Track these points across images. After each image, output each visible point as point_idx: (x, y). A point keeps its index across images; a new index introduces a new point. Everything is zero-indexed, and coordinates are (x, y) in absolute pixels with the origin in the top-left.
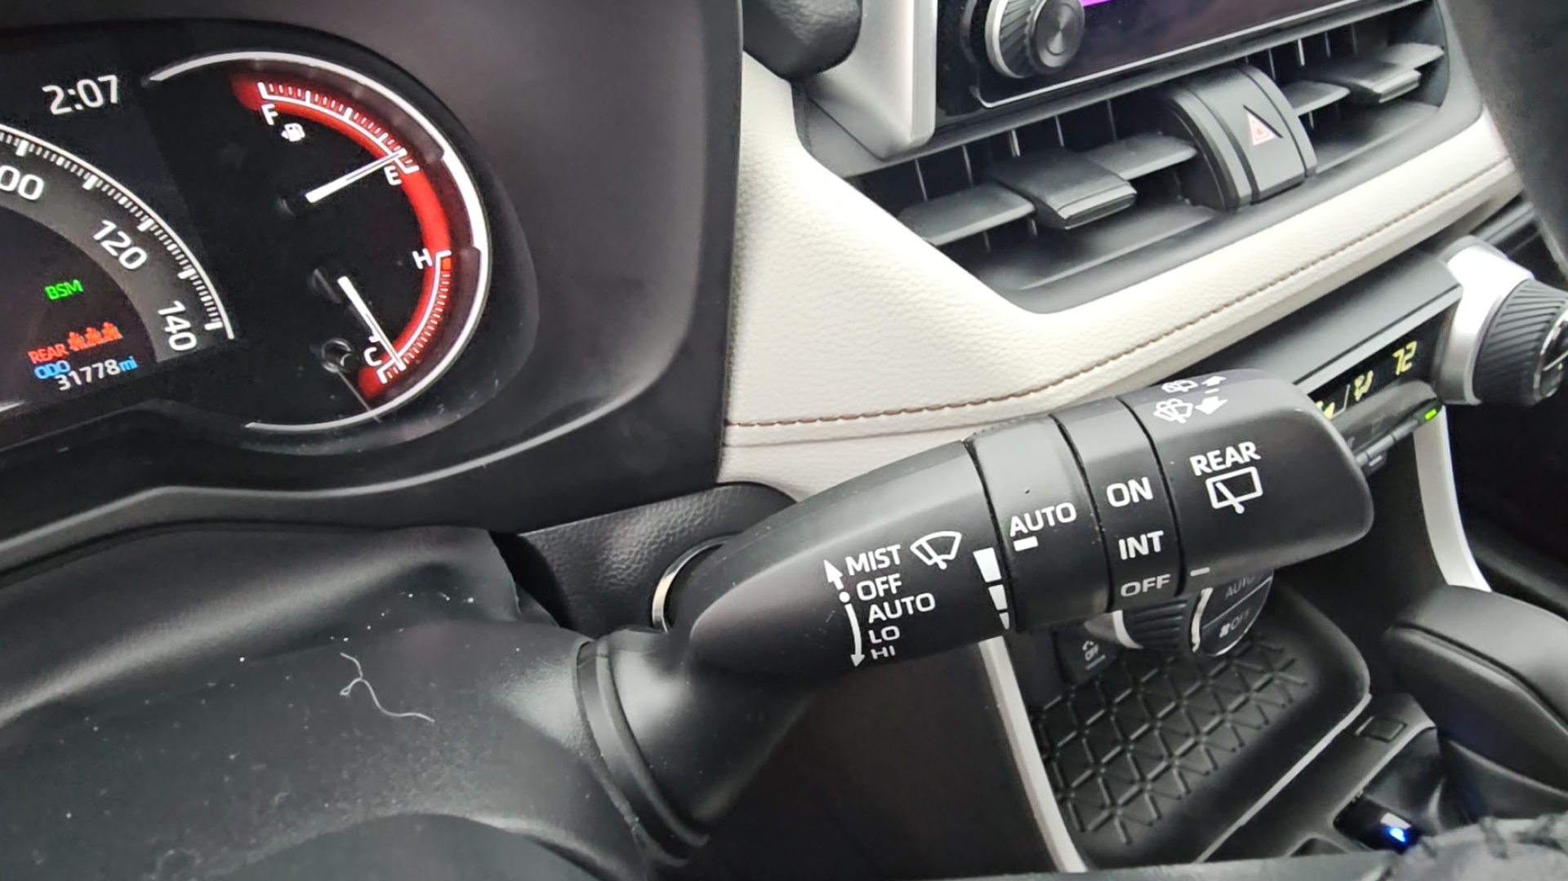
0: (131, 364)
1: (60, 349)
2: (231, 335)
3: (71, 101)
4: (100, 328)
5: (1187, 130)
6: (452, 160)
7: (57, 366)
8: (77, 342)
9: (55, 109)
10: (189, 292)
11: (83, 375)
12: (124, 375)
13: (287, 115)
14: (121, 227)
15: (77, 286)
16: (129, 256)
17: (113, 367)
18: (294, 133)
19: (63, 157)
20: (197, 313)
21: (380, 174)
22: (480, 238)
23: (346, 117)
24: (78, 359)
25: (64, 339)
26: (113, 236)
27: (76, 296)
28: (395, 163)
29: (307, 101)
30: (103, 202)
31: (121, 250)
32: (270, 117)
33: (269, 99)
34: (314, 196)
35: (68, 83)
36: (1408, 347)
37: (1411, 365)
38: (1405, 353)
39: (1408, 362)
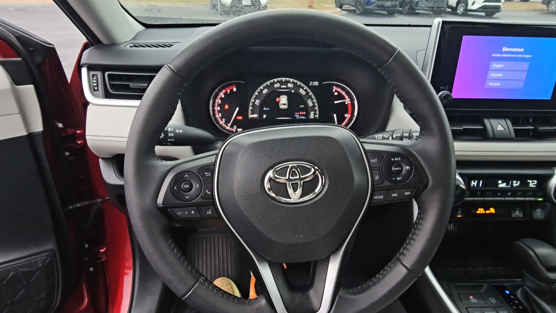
0: (305, 118)
1: (298, 113)
2: (318, 118)
3: (312, 84)
4: (304, 112)
5: (484, 125)
6: (356, 102)
7: (297, 115)
8: (301, 113)
9: (310, 85)
10: (315, 111)
11: (299, 117)
12: (304, 119)
13: (336, 91)
14: (311, 100)
15: (303, 106)
16: (310, 104)
17: (303, 117)
18: (336, 94)
19: (309, 90)
20: (315, 114)
21: (345, 102)
22: (356, 114)
23: (344, 93)
24: (300, 115)
25: (299, 112)
26: (310, 101)
27: (303, 107)
28: (348, 101)
29: (339, 90)
30: (310, 97)
31: (310, 103)
32: (334, 91)
33: (335, 88)
34: (336, 102)
35: (313, 82)
36: (534, 181)
37: (535, 186)
38: (533, 182)
39: (534, 185)
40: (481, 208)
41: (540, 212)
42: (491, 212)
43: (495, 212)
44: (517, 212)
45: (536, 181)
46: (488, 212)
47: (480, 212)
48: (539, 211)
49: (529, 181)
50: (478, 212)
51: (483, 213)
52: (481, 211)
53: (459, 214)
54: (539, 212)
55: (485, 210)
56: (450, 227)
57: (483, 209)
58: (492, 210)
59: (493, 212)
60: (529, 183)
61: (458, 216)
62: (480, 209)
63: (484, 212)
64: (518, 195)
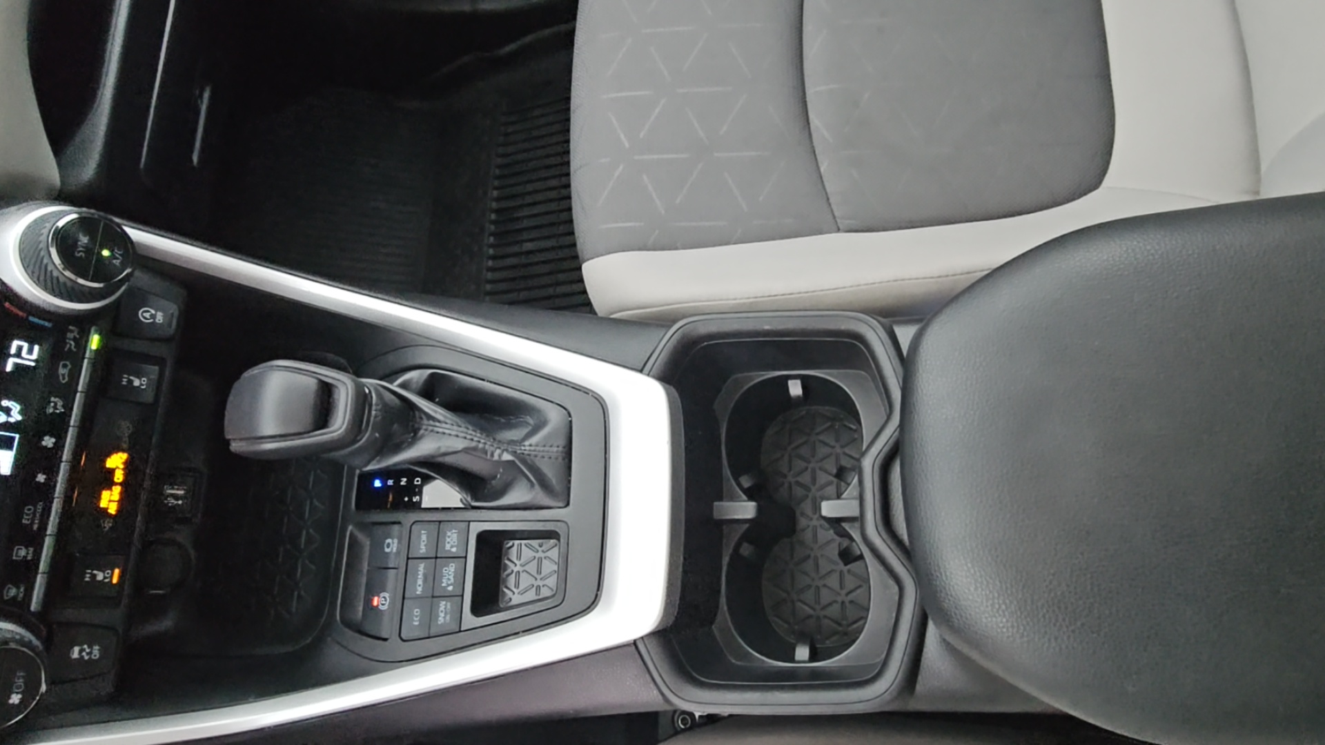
36: (13, 350)
37: (36, 348)
38: (18, 355)
39: (30, 351)
40: (99, 498)
41: (153, 312)
42: (122, 466)
43: (123, 451)
44: (137, 383)
45: (15, 344)
46: (119, 476)
47: (114, 501)
48: (147, 315)
49: (9, 368)
50: (113, 509)
51: (121, 493)
52: (110, 500)
53: (105, 578)
54: (153, 317)
55: (109, 484)
56: (176, 497)
57: (105, 495)
58: (116, 461)
59: (121, 458)
60: (17, 366)
61: (115, 580)
62: (103, 504)
63: (117, 490)
64: (60, 410)
